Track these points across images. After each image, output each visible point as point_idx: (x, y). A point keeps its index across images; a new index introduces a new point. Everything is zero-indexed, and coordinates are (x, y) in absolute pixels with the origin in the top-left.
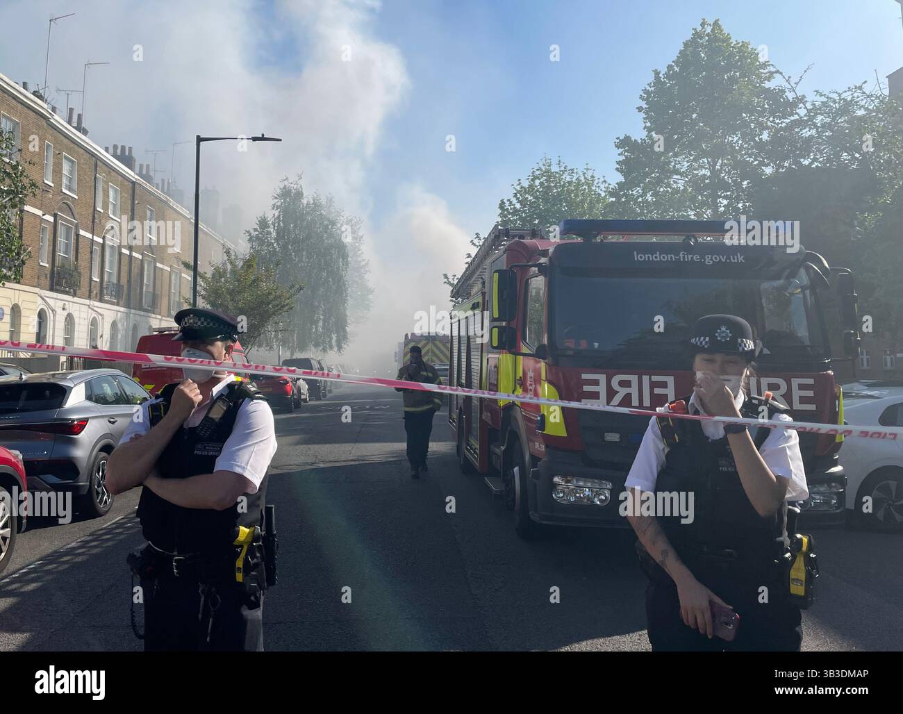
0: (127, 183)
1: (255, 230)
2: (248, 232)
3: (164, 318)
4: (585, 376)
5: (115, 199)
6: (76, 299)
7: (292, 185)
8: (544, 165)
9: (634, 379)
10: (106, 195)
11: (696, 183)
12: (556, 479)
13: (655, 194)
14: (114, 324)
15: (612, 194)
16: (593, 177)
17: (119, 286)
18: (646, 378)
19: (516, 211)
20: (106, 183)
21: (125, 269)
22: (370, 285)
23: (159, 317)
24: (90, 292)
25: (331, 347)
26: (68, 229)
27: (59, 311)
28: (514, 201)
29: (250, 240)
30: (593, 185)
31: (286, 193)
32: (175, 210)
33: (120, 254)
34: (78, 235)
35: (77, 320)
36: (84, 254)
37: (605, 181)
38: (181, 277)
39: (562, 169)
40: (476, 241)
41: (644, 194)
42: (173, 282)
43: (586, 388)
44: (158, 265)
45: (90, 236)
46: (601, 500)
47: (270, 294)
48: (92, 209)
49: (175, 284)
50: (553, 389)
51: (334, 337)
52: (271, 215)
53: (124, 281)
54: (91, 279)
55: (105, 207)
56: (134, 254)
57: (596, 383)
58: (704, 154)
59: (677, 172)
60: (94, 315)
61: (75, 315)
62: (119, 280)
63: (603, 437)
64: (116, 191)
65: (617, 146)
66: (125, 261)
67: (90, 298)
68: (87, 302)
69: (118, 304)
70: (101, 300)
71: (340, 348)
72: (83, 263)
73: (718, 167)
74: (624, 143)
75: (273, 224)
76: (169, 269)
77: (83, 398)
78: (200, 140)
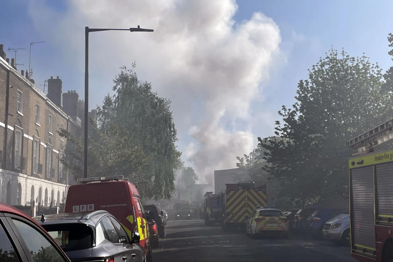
0: (3, 71)
3: (29, 177)
7: (129, 73)
8: (331, 55)
16: (368, 63)
21: (2, 138)
23: (25, 176)
28: (310, 80)
30: (369, 69)
31: (123, 79)
32: (36, 93)
37: (377, 67)
38: (40, 144)
39: (345, 57)
40: (283, 112)
42: (35, 149)
44: (25, 135)
49: (36, 150)
52: (113, 95)
56: (8, 127)
66: (2, 132)
75: (115, 102)
76: (32, 139)
77: (104, 238)
78: (88, 30)
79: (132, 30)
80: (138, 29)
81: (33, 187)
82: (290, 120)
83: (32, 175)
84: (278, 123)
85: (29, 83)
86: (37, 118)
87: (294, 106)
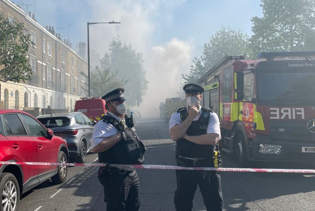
0: (53, 41)
1: (103, 59)
2: (101, 60)
4: (271, 109)
5: (49, 48)
6: (37, 88)
8: (222, 29)
9: (289, 109)
10: (46, 47)
11: (285, 35)
12: (261, 145)
13: (267, 40)
14: (51, 97)
15: (250, 40)
16: (242, 34)
17: (52, 82)
18: (294, 109)
19: (211, 48)
20: (46, 42)
21: (54, 75)
22: (147, 80)
23: (67, 94)
24: (43, 85)
25: (135, 105)
26: (33, 60)
27: (32, 93)
28: (210, 44)
29: (101, 63)
30: (242, 37)
31: (114, 44)
33: (52, 69)
34: (37, 63)
35: (38, 96)
36: (39, 70)
37: (246, 35)
39: (230, 31)
40: (195, 61)
41: (263, 40)
42: (72, 80)
43: (272, 113)
44: (66, 74)
45: (41, 63)
46: (277, 152)
47: (114, 84)
48: (41, 52)
50: (259, 114)
51: (136, 101)
52: (110, 52)
53: (54, 80)
54: (43, 80)
55: (46, 51)
56: (57, 70)
57: (275, 111)
58: (288, 23)
59: (277, 31)
60: (44, 94)
61: (38, 94)
62: (52, 80)
63: (278, 130)
64: (50, 44)
65: (252, 21)
66: (54, 72)
67: (42, 87)
68: (41, 89)
69: (52, 89)
70: (47, 88)
71: (138, 105)
72: (39, 74)
73: (293, 28)
74: (255, 19)
75: (110, 56)
76: (70, 75)
77: (75, 122)
78: (88, 24)
79: (110, 23)
80: (113, 22)
81: (71, 100)
82: (198, 65)
83: (71, 94)
84: (192, 66)
85: (67, 46)
86: (72, 64)
87: (201, 57)
